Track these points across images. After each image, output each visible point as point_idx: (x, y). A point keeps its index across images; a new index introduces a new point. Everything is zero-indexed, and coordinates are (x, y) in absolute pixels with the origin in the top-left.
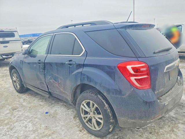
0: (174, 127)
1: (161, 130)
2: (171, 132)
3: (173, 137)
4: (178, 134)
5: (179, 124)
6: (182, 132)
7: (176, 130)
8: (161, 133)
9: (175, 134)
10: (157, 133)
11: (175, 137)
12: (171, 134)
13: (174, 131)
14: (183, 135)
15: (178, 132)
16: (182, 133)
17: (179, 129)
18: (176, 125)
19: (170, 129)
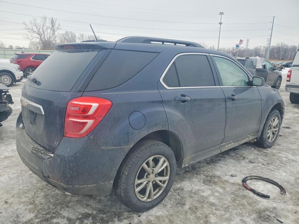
0: (35, 207)
1: (43, 194)
2: (31, 200)
3: (24, 198)
4: (23, 205)
5: (34, 215)
6: (22, 212)
7: (29, 207)
8: (39, 193)
9: (24, 202)
10: (42, 189)
11: (21, 200)
12: (29, 199)
13: (30, 204)
14: (16, 210)
15: (26, 207)
16: (20, 210)
17: (27, 212)
18: (36, 211)
19: (36, 202)
